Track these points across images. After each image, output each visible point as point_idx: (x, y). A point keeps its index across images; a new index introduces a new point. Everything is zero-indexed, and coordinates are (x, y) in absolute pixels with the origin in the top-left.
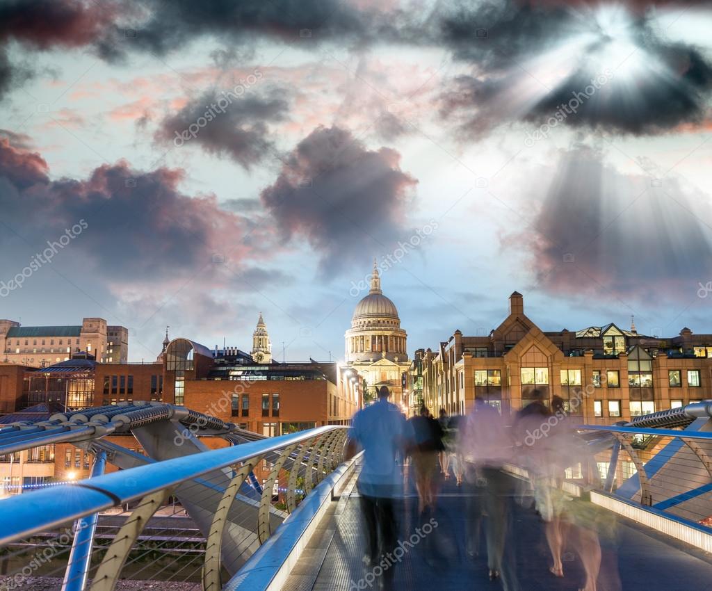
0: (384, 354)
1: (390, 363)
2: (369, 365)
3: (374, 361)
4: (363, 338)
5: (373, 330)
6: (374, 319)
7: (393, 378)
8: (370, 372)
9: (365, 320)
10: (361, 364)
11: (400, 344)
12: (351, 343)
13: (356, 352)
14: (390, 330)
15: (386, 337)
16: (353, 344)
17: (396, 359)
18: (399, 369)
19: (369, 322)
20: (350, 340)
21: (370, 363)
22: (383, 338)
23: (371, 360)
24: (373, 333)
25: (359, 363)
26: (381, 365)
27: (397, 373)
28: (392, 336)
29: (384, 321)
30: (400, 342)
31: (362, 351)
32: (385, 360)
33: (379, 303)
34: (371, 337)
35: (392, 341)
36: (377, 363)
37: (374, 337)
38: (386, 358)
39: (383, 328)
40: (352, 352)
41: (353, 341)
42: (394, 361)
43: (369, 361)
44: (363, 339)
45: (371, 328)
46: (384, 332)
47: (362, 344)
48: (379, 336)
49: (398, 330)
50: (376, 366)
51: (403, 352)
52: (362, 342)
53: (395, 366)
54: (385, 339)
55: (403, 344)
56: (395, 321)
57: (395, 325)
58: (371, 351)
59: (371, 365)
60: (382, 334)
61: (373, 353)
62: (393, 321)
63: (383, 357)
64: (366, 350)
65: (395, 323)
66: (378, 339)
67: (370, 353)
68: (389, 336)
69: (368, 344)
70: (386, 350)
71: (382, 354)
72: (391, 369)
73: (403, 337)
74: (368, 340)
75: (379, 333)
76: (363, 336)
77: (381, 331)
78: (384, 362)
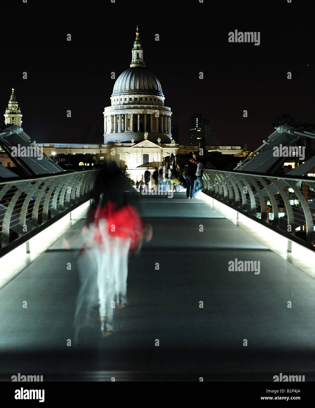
0: (146, 135)
1: (153, 144)
2: (130, 146)
3: (136, 142)
4: (123, 116)
5: (134, 108)
6: (136, 96)
7: (156, 161)
8: (132, 155)
9: (126, 96)
10: (122, 146)
11: (164, 123)
12: (110, 122)
13: (117, 132)
14: (153, 108)
15: (149, 115)
16: (113, 123)
17: (159, 140)
18: (162, 151)
19: (130, 99)
20: (110, 118)
21: (132, 144)
22: (145, 117)
23: (133, 141)
24: (135, 111)
25: (120, 144)
26: (143, 147)
27: (159, 155)
29: (146, 99)
30: (164, 121)
31: (122, 131)
32: (147, 141)
33: (142, 77)
34: (132, 116)
36: (140, 144)
37: (135, 116)
38: (149, 139)
39: (145, 106)
40: (112, 132)
41: (112, 120)
42: (156, 143)
43: (130, 142)
44: (124, 118)
45: (132, 106)
46: (146, 111)
47: (123, 124)
48: (140, 115)
49: (162, 108)
50: (137, 148)
51: (167, 132)
52: (123, 121)
53: (158, 148)
54: (147, 118)
55: (167, 123)
56: (159, 98)
57: (159, 102)
58: (133, 131)
59: (133, 147)
60: (144, 113)
61: (134, 133)
62: (157, 98)
63: (145, 138)
64: (127, 130)
65: (159, 100)
66: (140, 118)
67: (132, 133)
68: (152, 115)
69: (129, 123)
70: (148, 131)
71: (144, 135)
72: (153, 151)
73: (167, 115)
74: (129, 119)
75: (141, 111)
76: (124, 115)
77: (144, 110)
78: (147, 144)
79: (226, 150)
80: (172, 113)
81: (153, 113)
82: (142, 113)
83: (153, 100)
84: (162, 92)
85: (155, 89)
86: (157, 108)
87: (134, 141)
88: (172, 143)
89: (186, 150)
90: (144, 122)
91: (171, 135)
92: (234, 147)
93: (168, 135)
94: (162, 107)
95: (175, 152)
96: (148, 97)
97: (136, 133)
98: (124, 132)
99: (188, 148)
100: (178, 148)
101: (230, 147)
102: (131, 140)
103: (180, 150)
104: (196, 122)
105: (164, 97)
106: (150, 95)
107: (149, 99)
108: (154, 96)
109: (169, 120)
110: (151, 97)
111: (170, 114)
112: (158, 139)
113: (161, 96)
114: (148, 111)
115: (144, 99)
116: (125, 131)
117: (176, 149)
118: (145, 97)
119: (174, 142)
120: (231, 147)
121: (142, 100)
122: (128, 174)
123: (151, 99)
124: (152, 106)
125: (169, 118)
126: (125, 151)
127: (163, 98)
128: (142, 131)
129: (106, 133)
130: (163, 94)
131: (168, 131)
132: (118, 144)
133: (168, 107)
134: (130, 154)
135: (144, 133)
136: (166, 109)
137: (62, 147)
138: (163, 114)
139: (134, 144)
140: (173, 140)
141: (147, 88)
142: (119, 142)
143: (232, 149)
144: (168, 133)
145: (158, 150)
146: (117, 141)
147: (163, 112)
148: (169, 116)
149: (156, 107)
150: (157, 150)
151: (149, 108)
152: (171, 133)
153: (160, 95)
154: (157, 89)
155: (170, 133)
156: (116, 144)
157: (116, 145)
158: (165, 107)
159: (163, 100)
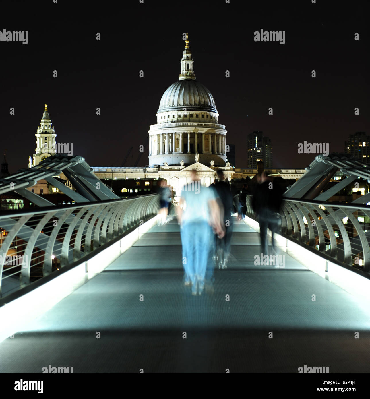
0: (197, 157)
1: (205, 168)
2: (179, 170)
3: (186, 165)
4: (171, 136)
5: (184, 126)
6: (186, 113)
8: (181, 179)
9: (174, 113)
10: (170, 170)
11: (218, 143)
12: (156, 142)
13: (164, 153)
14: (206, 126)
15: (200, 135)
16: (159, 143)
17: (212, 163)
19: (179, 116)
20: (155, 138)
21: (181, 168)
22: (196, 136)
23: (182, 164)
24: (185, 130)
25: (168, 168)
28: (207, 134)
29: (197, 116)
30: (218, 140)
31: (170, 153)
32: (198, 164)
33: (192, 91)
34: (181, 135)
35: (207, 139)
36: (190, 168)
37: (185, 135)
38: (200, 161)
39: (196, 124)
40: (158, 154)
41: (159, 140)
42: (209, 165)
43: (179, 165)
45: (181, 124)
46: (198, 129)
47: (171, 144)
48: (191, 134)
49: (216, 126)
50: (187, 172)
51: (221, 154)
52: (171, 141)
53: (211, 171)
54: (198, 137)
55: (221, 144)
56: (212, 115)
57: (212, 119)
58: (182, 153)
59: (183, 170)
60: (195, 132)
61: (184, 154)
62: (209, 114)
63: (196, 160)
64: (176, 151)
65: (211, 117)
66: (190, 138)
67: (181, 154)
68: (203, 133)
69: (178, 143)
70: (200, 152)
71: (195, 156)
72: (206, 175)
73: (221, 134)
74: (178, 139)
75: (191, 130)
76: (172, 134)
77: (194, 128)
78: (198, 167)
79: (289, 174)
80: (227, 131)
81: (205, 132)
82: (192, 132)
83: (205, 116)
84: (215, 108)
85: (208, 104)
86: (210, 126)
87: (184, 164)
88: (228, 166)
89: (243, 174)
90: (195, 142)
91: (226, 157)
92: (299, 170)
93: (222, 157)
94: (216, 124)
95: (231, 176)
96: (199, 113)
97: (186, 154)
98: (172, 153)
99: (245, 171)
100: (234, 172)
101: (294, 171)
102: (180, 163)
103: (237, 173)
104: (256, 141)
105: (218, 113)
106: (202, 112)
107: (200, 116)
108: (206, 113)
109: (224, 140)
110: (203, 114)
111: (225, 132)
112: (210, 162)
113: (215, 112)
114: (199, 130)
115: (194, 116)
116: (174, 152)
117: (231, 173)
118: (196, 113)
119: (230, 164)
120: (296, 171)
121: (192, 117)
122: (177, 202)
123: (203, 116)
124: (203, 124)
125: (224, 138)
126: (172, 175)
127: (216, 115)
128: (193, 152)
129: (151, 155)
130: (216, 110)
131: (222, 152)
132: (165, 168)
133: (222, 125)
134: (179, 178)
135: (195, 155)
136: (220, 127)
137: (101, 171)
138: (217, 133)
139: (184, 167)
140: (228, 163)
141: (198, 103)
142: (167, 165)
143: (296, 173)
144: (223, 155)
145: (212, 173)
146: (164, 164)
147: (217, 131)
148: (223, 135)
149: (209, 124)
150: (210, 174)
151: (201, 126)
152: (226, 155)
153: (213, 111)
154: (209, 104)
155: (224, 154)
156: (162, 167)
157: (163, 169)
158: (219, 125)
159: (216, 117)
